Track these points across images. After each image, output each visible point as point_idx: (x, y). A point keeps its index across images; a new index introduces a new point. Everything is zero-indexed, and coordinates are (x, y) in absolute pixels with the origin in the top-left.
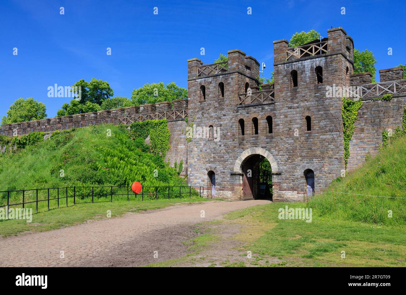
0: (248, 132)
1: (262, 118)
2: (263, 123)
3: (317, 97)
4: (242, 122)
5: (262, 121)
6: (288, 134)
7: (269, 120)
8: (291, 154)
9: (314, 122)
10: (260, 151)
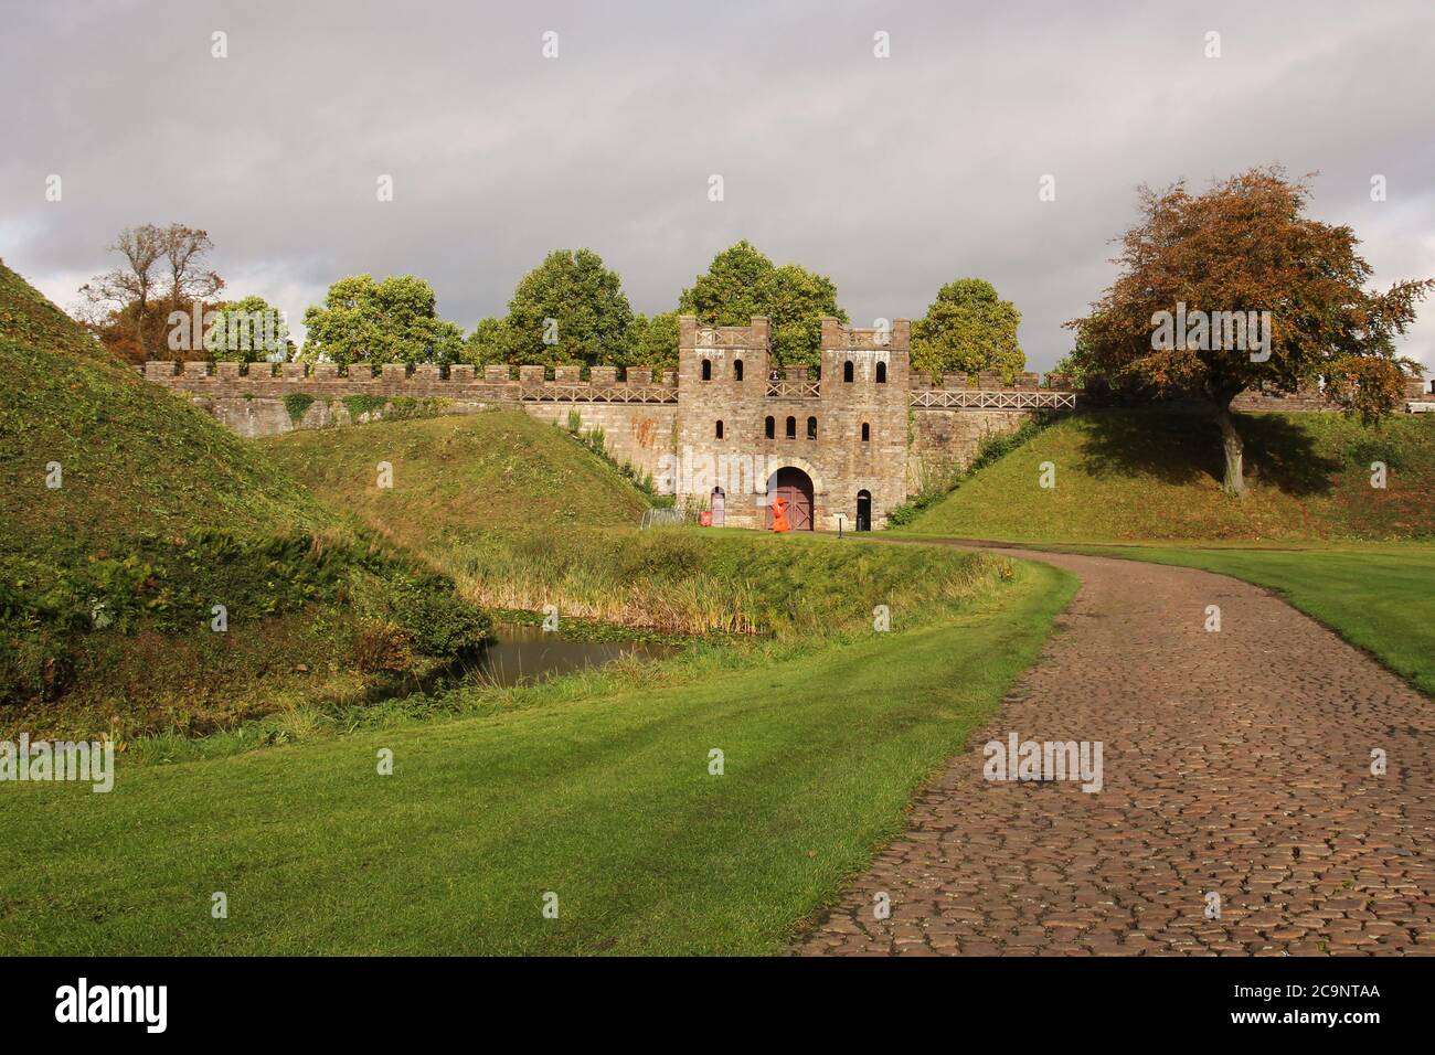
0: (780, 436)
1: (802, 419)
2: (801, 426)
3: (879, 400)
4: (770, 422)
5: (801, 423)
6: (838, 443)
7: (812, 422)
8: (842, 469)
9: (873, 431)
10: (797, 463)
